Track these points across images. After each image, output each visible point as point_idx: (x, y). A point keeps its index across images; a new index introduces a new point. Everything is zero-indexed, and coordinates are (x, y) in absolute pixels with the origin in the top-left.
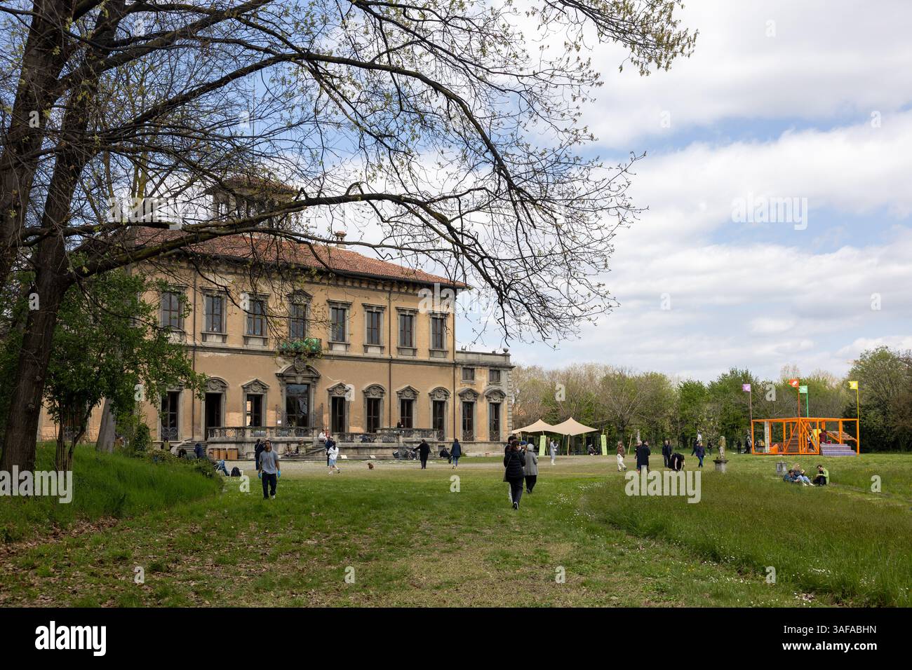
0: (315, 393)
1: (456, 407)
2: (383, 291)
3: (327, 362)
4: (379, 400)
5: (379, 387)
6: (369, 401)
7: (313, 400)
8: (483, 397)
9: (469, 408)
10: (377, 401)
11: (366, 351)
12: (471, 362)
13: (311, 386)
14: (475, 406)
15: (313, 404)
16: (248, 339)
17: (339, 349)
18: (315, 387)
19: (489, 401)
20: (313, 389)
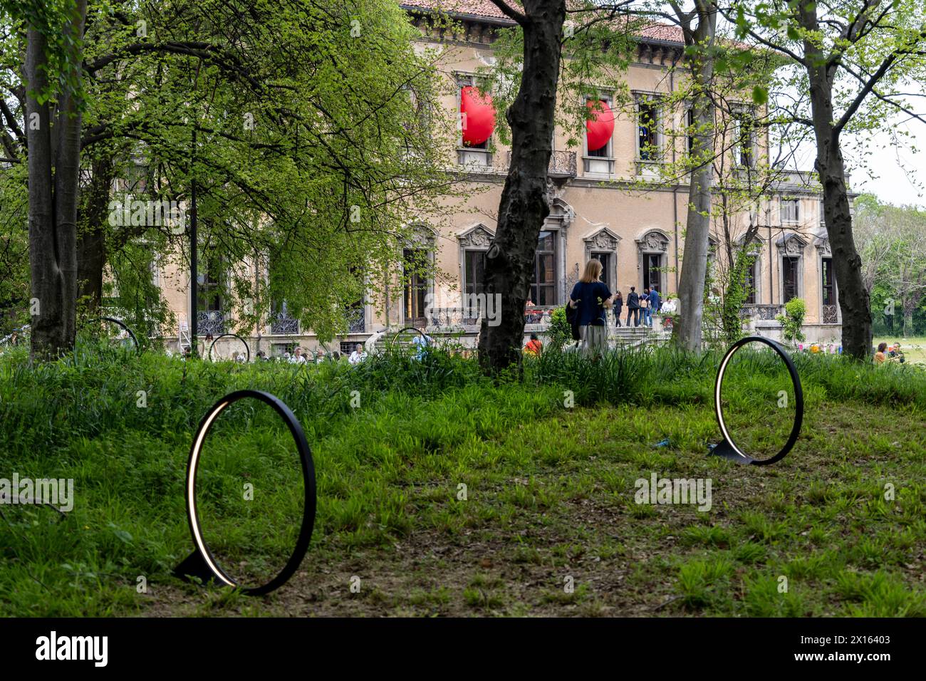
0: (566, 245)
1: (774, 266)
2: (662, 66)
3: (582, 192)
4: (660, 255)
5: (660, 234)
6: (646, 256)
7: (563, 258)
8: (812, 248)
9: (790, 266)
10: (657, 258)
11: (639, 173)
12: (794, 189)
13: (559, 234)
14: (800, 264)
15: (563, 264)
16: (464, 155)
17: (599, 170)
18: (565, 235)
19: (820, 254)
20: (562, 240)
